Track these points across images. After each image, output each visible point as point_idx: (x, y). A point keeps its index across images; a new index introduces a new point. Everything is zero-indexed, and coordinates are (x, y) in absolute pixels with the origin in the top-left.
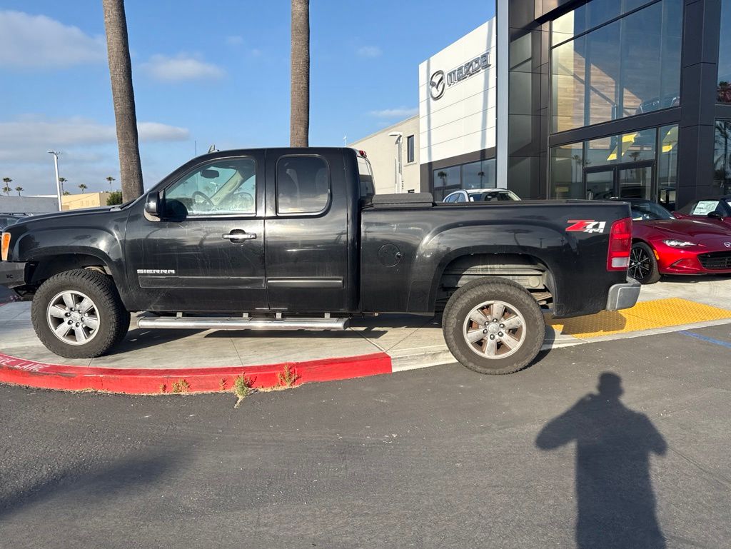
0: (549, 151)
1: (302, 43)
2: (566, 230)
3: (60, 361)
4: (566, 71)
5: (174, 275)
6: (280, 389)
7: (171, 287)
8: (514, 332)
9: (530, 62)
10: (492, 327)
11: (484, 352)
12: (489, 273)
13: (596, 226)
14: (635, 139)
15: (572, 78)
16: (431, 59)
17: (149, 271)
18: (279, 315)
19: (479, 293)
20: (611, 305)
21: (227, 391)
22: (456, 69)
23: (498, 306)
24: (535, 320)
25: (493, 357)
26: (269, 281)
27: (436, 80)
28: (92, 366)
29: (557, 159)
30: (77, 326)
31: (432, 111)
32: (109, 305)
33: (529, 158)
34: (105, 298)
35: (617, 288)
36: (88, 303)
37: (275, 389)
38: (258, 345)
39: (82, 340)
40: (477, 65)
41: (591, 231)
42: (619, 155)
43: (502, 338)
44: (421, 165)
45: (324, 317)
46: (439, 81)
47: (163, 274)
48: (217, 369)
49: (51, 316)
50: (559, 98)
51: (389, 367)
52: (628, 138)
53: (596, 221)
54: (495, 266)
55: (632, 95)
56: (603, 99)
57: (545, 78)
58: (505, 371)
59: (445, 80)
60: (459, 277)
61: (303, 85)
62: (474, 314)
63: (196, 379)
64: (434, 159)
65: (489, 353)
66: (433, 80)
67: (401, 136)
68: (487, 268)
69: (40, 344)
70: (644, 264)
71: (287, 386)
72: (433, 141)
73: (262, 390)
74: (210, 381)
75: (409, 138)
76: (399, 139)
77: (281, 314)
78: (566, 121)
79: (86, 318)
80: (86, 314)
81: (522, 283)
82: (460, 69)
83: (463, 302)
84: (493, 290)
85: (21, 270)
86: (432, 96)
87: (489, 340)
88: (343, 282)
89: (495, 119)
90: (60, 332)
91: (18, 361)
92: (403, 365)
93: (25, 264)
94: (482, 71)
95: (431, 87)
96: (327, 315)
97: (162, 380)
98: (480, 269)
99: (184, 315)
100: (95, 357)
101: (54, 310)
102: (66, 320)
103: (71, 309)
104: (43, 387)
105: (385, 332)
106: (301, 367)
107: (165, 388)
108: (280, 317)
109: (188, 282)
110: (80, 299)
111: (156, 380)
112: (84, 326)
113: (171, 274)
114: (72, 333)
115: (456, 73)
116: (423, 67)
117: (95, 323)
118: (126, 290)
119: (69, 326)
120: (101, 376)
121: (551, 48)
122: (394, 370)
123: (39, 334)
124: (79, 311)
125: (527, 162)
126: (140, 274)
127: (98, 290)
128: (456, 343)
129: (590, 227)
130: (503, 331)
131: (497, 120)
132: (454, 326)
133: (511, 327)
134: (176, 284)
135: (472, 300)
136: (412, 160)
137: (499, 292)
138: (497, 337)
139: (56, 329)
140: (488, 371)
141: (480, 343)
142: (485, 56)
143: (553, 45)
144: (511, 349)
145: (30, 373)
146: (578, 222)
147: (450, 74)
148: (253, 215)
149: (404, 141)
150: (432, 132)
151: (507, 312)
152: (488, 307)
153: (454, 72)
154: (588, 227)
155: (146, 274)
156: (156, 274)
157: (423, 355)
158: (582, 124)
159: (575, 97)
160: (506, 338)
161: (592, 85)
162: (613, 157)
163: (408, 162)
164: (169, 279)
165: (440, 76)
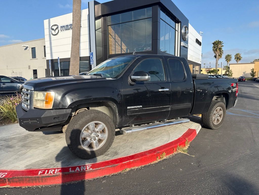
7: (140, 113)
8: (221, 115)
10: (217, 115)
11: (215, 123)
16: (51, 19)
17: (132, 107)
22: (65, 25)
23: (219, 109)
27: (55, 28)
30: (94, 140)
31: (52, 39)
36: (102, 126)
39: (97, 147)
43: (218, 118)
44: (47, 60)
47: (138, 108)
49: (82, 138)
59: (59, 28)
62: (215, 112)
64: (54, 59)
66: (53, 28)
67: (27, 47)
72: (53, 51)
74: (170, 150)
75: (32, 48)
79: (99, 134)
82: (67, 26)
86: (52, 34)
88: (191, 105)
90: (86, 145)
92: (197, 131)
93: (71, 109)
95: (51, 30)
96: (178, 118)
99: (135, 125)
101: (84, 134)
102: (89, 138)
103: (91, 132)
111: (154, 155)
112: (98, 139)
113: (141, 108)
116: (46, 22)
118: (121, 117)
119: (90, 141)
120: (132, 160)
121: (107, 26)
122: (197, 134)
124: (96, 132)
126: (128, 109)
128: (212, 121)
132: (212, 116)
135: (216, 108)
136: (35, 58)
139: (83, 144)
144: (220, 121)
147: (62, 27)
149: (30, 49)
153: (64, 26)
155: (131, 109)
156: (135, 108)
157: (198, 127)
161: (116, 40)
163: (32, 58)
164: (140, 110)
165: (56, 27)
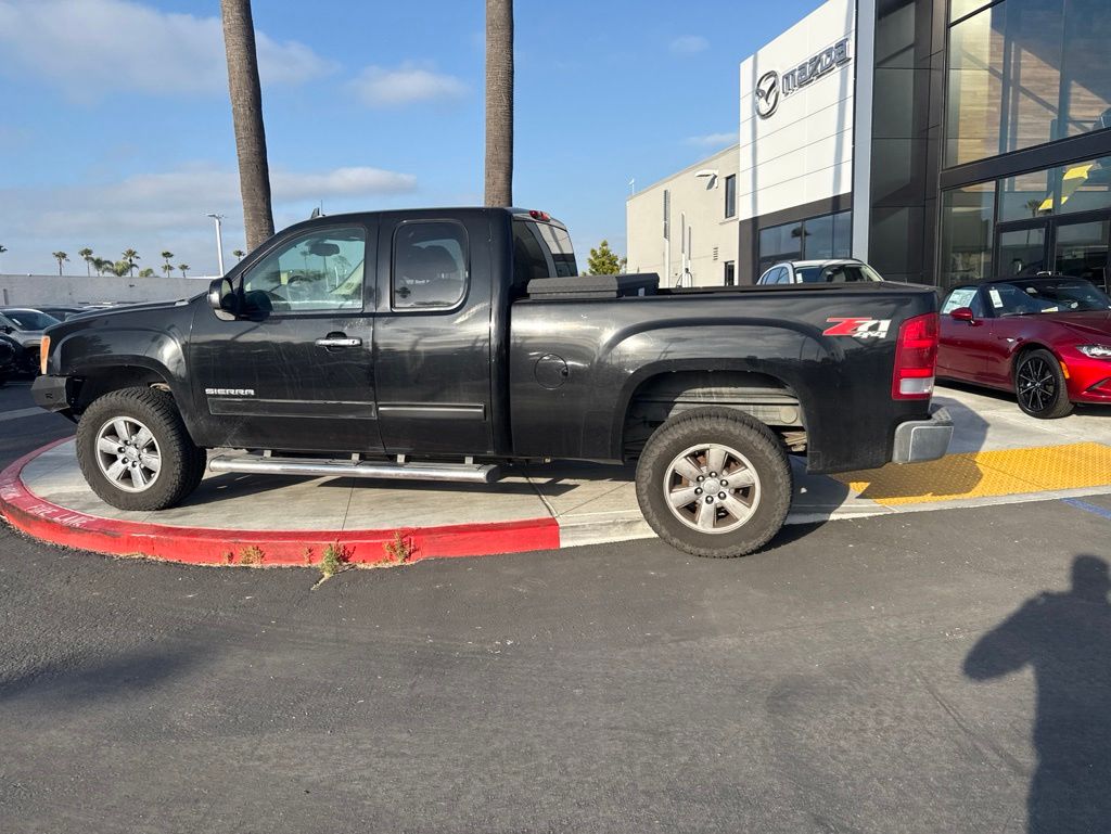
0: (941, 196)
1: (502, 45)
2: (824, 334)
3: (111, 513)
4: (976, 62)
5: (253, 397)
6: (387, 565)
7: (251, 414)
8: (744, 492)
9: (912, 51)
10: (710, 484)
11: (696, 523)
12: (715, 400)
13: (874, 328)
14: (1089, 172)
15: (987, 73)
16: (759, 52)
17: (221, 391)
18: (401, 458)
19: (686, 432)
20: (900, 454)
21: (314, 565)
22: (797, 67)
23: (717, 453)
24: (774, 475)
25: (709, 529)
26: (380, 409)
27: (765, 86)
28: (148, 522)
29: (955, 210)
30: (134, 466)
31: (759, 136)
32: (172, 437)
33: (907, 209)
34: (166, 428)
35: (910, 427)
36: (145, 434)
37: (379, 566)
38: (381, 501)
39: (140, 485)
40: (828, 60)
41: (865, 336)
42: (1056, 202)
43: (724, 502)
44: (740, 222)
45: (463, 462)
46: (770, 89)
47: (239, 396)
48: (306, 533)
49: (101, 451)
50: (961, 108)
51: (557, 540)
52: (1078, 172)
53: (873, 319)
54: (724, 390)
55: (1096, 98)
56: (1039, 106)
57: (937, 76)
58: (728, 552)
59: (779, 87)
60: (670, 405)
61: (503, 108)
62: (681, 464)
63: (272, 546)
64: (760, 213)
65: (704, 524)
66: (761, 87)
67: (716, 177)
68: (711, 393)
69: (88, 488)
70: (1045, 385)
71: (398, 562)
72: (760, 185)
73: (362, 566)
74: (292, 551)
75: (728, 178)
76: (713, 180)
77: (404, 456)
78: (971, 147)
79: (145, 454)
80: (145, 450)
81: (760, 416)
82: (802, 68)
83: (660, 445)
84: (708, 428)
85: (61, 388)
86: (759, 113)
87: (704, 505)
88: (485, 411)
89: (851, 146)
90: (113, 473)
91: (62, 511)
92: (579, 538)
93: (65, 379)
94: (837, 69)
95: (757, 98)
96: (469, 460)
97: (228, 546)
98: (699, 396)
99: (274, 454)
100: (157, 509)
101: (105, 444)
102: (121, 457)
103: (126, 442)
104: (83, 548)
105: (576, 486)
106: (422, 534)
107: (231, 557)
108: (403, 461)
109: (273, 408)
110: (135, 429)
111: (220, 544)
112: (142, 466)
113: (249, 396)
114: (127, 476)
115: (797, 73)
116: (746, 67)
117: (155, 462)
118: (192, 417)
119: (123, 466)
120: (152, 536)
121: (949, 26)
122: (564, 544)
123: (87, 476)
124: (135, 445)
125: (903, 215)
126: (210, 395)
127: (157, 417)
128: (654, 506)
129: (864, 330)
130: (726, 491)
131: (854, 149)
132: (649, 481)
133: (737, 485)
134: (256, 410)
135: (676, 442)
136: (732, 215)
137: (716, 430)
138: (716, 500)
139: (107, 469)
140: (702, 551)
141: (691, 509)
142: (841, 45)
143: (953, 20)
144: (737, 520)
145: (70, 529)
146: (844, 320)
147: (786, 77)
148: (359, 311)
149: (721, 184)
150: (759, 168)
151: (730, 463)
152: (702, 453)
153: (792, 73)
154: (860, 329)
155: (218, 396)
156: (230, 396)
157: (609, 524)
158: (995, 152)
159: (989, 105)
160: (731, 502)
162: (1048, 204)
163: (726, 217)
164: (247, 404)
165: (772, 80)
